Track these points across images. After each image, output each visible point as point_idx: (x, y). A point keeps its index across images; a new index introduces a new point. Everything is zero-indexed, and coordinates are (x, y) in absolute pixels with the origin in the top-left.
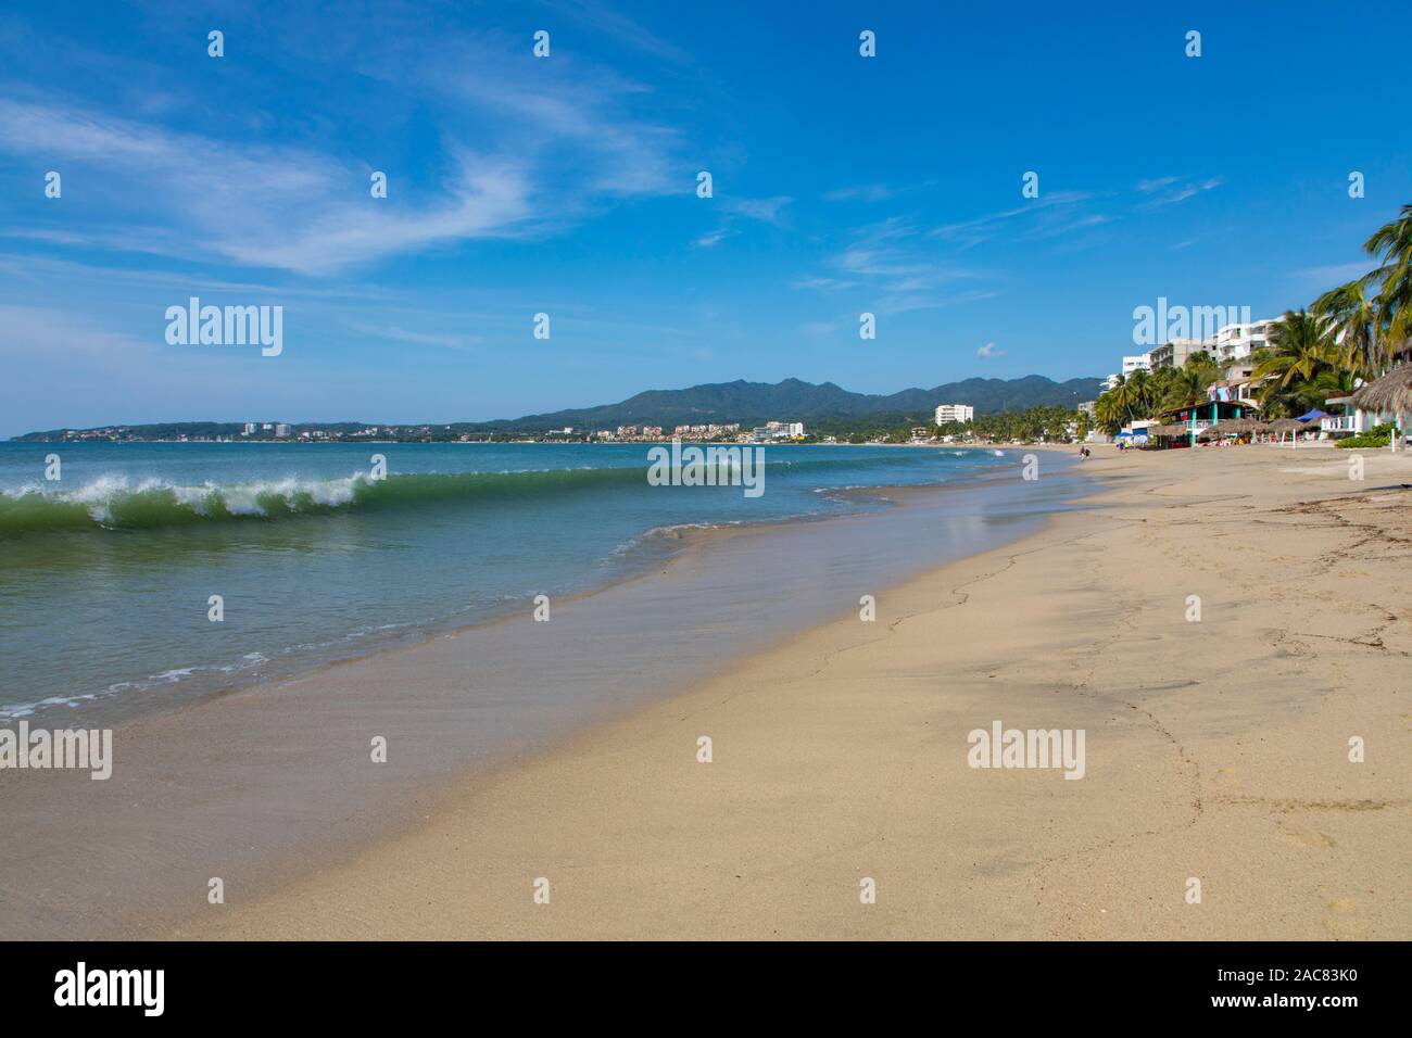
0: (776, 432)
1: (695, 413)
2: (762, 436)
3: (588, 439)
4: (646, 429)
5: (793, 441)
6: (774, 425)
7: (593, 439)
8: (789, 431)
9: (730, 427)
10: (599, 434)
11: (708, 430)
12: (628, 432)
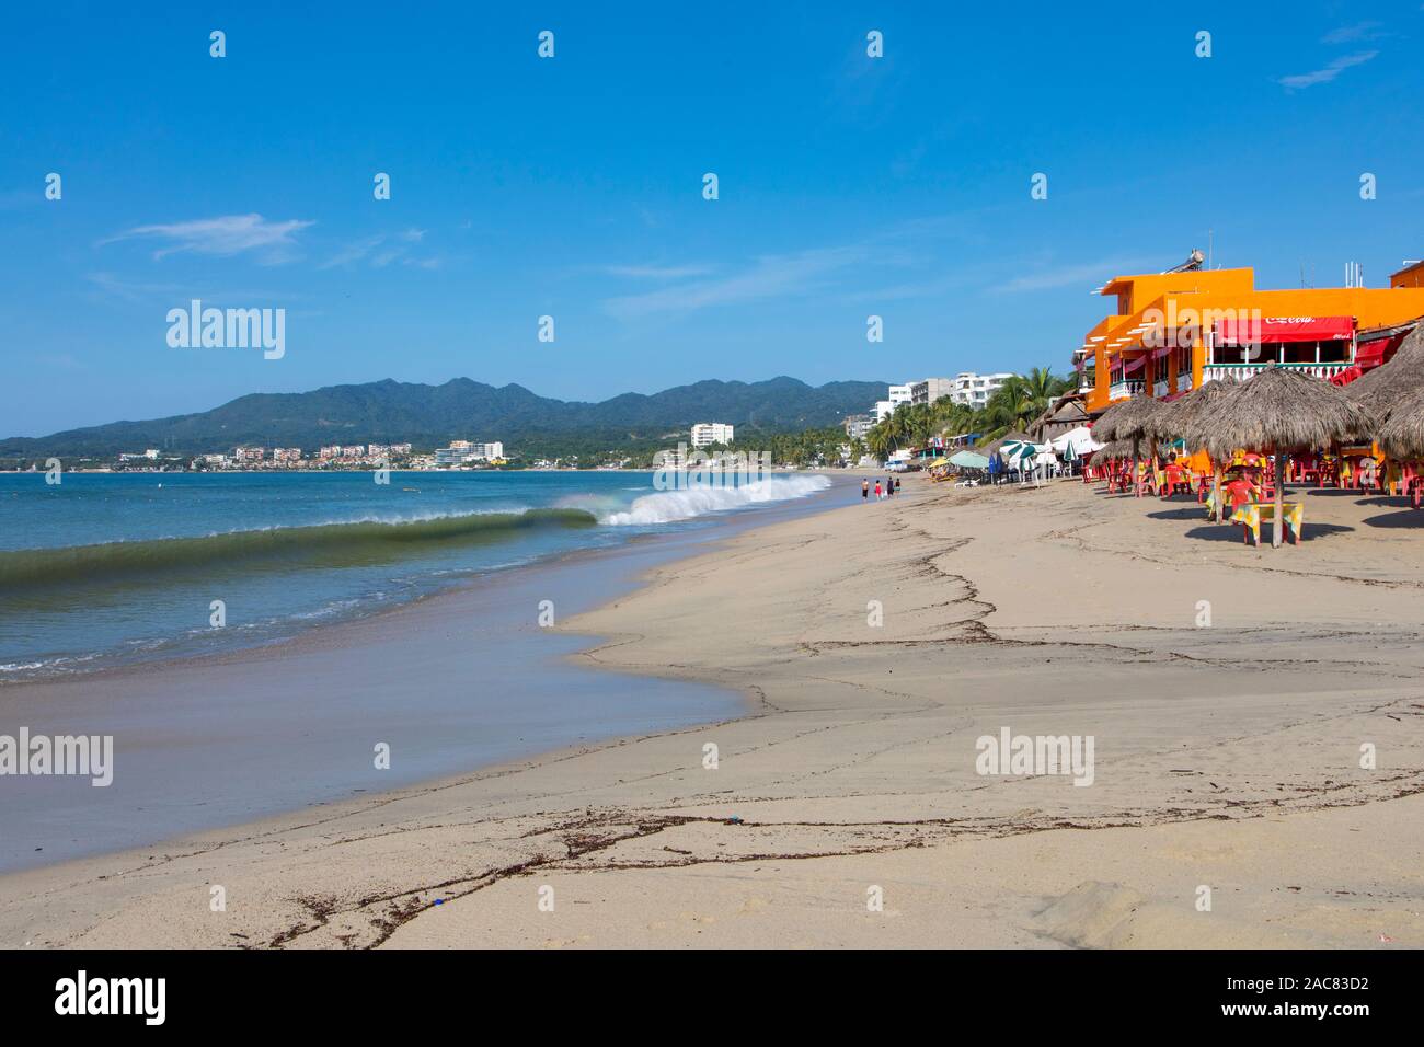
0: (467, 454)
1: (324, 428)
2: (447, 460)
3: (193, 466)
4: (277, 452)
5: (493, 467)
6: (464, 445)
7: (200, 466)
8: (484, 454)
9: (399, 449)
10: (209, 458)
11: (367, 452)
12: (251, 455)
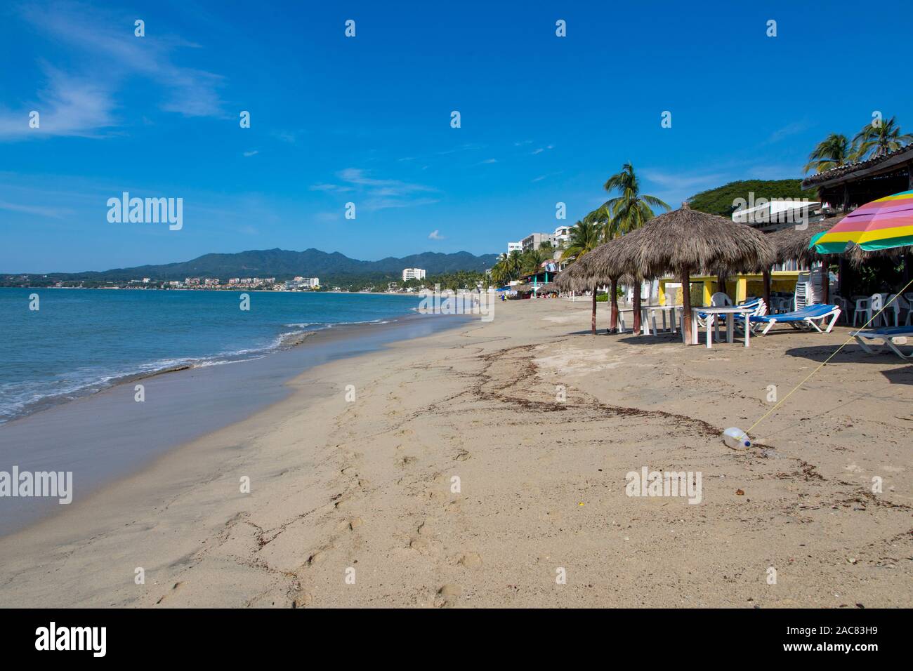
0: (301, 283)
1: (244, 270)
2: (291, 286)
3: (162, 287)
4: (207, 280)
5: (312, 290)
6: (300, 279)
7: (166, 287)
8: (309, 283)
9: (269, 280)
10: (171, 283)
11: (253, 282)
12: (193, 282)
